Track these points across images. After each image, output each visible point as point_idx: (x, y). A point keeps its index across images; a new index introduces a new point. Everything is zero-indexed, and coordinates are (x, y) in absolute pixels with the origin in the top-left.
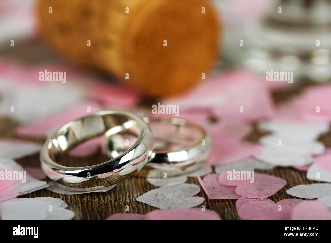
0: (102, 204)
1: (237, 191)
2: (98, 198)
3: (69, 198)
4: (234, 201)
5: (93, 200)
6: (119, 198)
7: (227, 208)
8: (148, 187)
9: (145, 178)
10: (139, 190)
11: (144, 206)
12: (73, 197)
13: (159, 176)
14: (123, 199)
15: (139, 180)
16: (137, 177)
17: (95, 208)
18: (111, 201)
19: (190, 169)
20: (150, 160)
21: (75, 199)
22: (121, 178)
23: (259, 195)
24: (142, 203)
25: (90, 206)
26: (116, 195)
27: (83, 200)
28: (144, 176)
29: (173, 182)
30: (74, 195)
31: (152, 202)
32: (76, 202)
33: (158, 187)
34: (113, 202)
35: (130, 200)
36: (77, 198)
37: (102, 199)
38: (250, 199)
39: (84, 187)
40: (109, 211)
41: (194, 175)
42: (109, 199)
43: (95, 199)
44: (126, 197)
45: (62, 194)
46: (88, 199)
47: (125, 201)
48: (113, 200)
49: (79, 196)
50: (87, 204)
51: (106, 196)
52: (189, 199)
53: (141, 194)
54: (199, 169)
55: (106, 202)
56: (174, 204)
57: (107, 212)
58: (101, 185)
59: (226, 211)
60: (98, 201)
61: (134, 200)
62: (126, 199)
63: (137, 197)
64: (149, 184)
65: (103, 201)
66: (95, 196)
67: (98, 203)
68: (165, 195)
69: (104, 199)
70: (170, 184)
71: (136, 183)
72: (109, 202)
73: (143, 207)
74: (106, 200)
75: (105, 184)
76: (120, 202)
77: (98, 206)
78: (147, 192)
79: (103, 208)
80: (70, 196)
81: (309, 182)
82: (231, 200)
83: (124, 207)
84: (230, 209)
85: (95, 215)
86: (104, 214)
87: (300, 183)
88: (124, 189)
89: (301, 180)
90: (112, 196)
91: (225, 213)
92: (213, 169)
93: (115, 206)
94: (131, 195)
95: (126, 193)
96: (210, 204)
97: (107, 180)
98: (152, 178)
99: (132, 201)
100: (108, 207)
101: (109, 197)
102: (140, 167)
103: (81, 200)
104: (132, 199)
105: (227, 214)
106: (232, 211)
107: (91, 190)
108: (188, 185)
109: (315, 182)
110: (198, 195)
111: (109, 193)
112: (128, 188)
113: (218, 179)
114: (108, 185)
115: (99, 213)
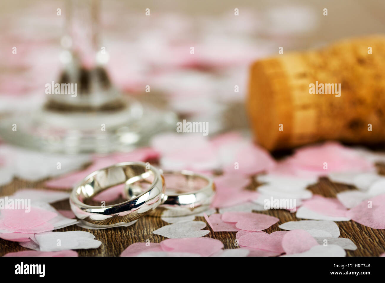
0: (123, 236)
1: (237, 226)
2: (120, 231)
3: (96, 232)
4: (234, 233)
5: (116, 233)
6: (138, 232)
7: (229, 238)
8: (162, 224)
9: (160, 217)
10: (154, 226)
11: (160, 237)
12: (99, 232)
13: (172, 216)
14: (141, 233)
15: (155, 219)
16: (153, 217)
17: (119, 239)
18: (131, 234)
19: (198, 210)
20: (163, 202)
21: (101, 233)
22: (139, 215)
23: (255, 229)
24: (157, 235)
25: (114, 238)
26: (136, 229)
27: (108, 234)
28: (159, 215)
29: (182, 220)
30: (100, 230)
31: (166, 234)
32: (102, 235)
33: (170, 224)
34: (133, 235)
35: (147, 233)
36: (103, 232)
37: (124, 232)
38: (248, 232)
39: (108, 224)
40: (130, 241)
41: (201, 215)
42: (130, 232)
43: (118, 233)
44: (144, 231)
45: (90, 229)
46: (112, 233)
47: (143, 234)
48: (133, 233)
49: (105, 231)
50: (111, 236)
51: (127, 230)
52: (196, 232)
53: (156, 229)
54: (205, 210)
55: (127, 235)
56: (185, 236)
57: (129, 242)
58: (123, 221)
59: (228, 241)
60: (120, 234)
61: (150, 233)
62: (144, 232)
63: (153, 231)
64: (164, 222)
65: (125, 234)
66: (118, 230)
67: (121, 235)
68: (177, 229)
69: (126, 232)
70: (180, 222)
71: (152, 221)
72: (130, 235)
73: (158, 238)
74: (127, 233)
75: (126, 221)
76: (139, 234)
77: (120, 238)
78: (161, 227)
79: (125, 239)
80: (97, 230)
81: (298, 220)
82: (232, 232)
83: (142, 238)
84: (231, 239)
85: (118, 244)
86: (125, 243)
87: (290, 220)
88: (143, 225)
89: (291, 218)
90: (132, 230)
91: (227, 242)
92: (217, 210)
93: (135, 237)
94: (148, 230)
95: (144, 228)
96: (214, 236)
97: (127, 217)
98: (166, 217)
99: (149, 234)
100: (129, 238)
101: (130, 231)
102: (154, 206)
103: (106, 234)
104: (149, 232)
105: (229, 243)
106: (233, 241)
107: (115, 226)
108: (196, 222)
109: (303, 219)
110: (205, 229)
111: (130, 228)
112: (146, 224)
113: (221, 217)
114: (129, 221)
115: (121, 242)
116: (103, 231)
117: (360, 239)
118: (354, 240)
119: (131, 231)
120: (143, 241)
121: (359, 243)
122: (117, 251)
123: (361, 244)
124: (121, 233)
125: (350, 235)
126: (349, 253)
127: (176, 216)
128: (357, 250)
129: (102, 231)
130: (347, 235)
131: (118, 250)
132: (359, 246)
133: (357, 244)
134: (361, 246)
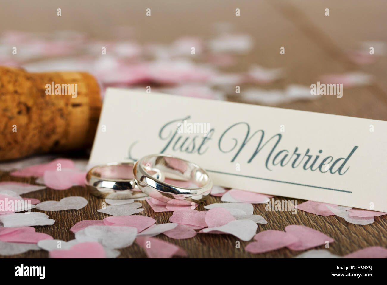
0: (74, 215)
2: (72, 212)
5: (68, 213)
6: (87, 212)
11: (104, 215)
14: (89, 213)
17: (70, 217)
18: (81, 214)
24: (102, 213)
25: (66, 217)
27: (61, 213)
34: (82, 214)
35: (94, 213)
37: (74, 213)
40: (79, 219)
42: (80, 213)
43: (70, 213)
44: (91, 211)
46: (65, 213)
47: (91, 214)
48: (82, 213)
50: (64, 215)
51: (77, 212)
52: (134, 210)
55: (77, 214)
65: (75, 214)
67: (72, 215)
72: (80, 215)
76: (87, 214)
77: (72, 216)
81: (222, 202)
82: (165, 212)
83: (90, 216)
84: (164, 217)
85: (69, 221)
86: (76, 220)
87: (214, 202)
89: (215, 201)
91: (160, 219)
93: (83, 216)
94: (95, 211)
95: (92, 209)
96: (150, 215)
99: (95, 213)
100: (79, 216)
103: (60, 213)
105: (162, 220)
106: (165, 218)
109: (225, 202)
115: (72, 220)
117: (271, 216)
118: (266, 216)
120: (90, 219)
121: (270, 219)
122: (68, 227)
123: (271, 220)
125: (263, 213)
126: (260, 226)
128: (267, 223)
130: (260, 213)
131: (69, 225)
132: (270, 221)
133: (268, 219)
134: (271, 221)
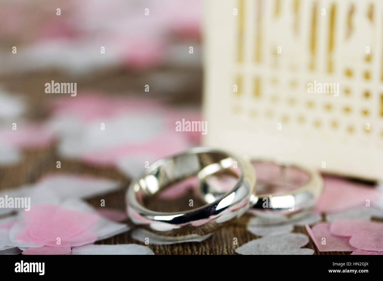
1: (352, 242)
3: (158, 248)
8: (249, 237)
9: (245, 226)
12: (162, 248)
13: (262, 224)
15: (238, 229)
16: (235, 225)
19: (296, 217)
20: (252, 206)
21: (165, 250)
22: (218, 226)
26: (212, 245)
28: (243, 224)
29: (276, 232)
30: (163, 246)
31: (253, 254)
32: (165, 253)
33: (260, 237)
36: (166, 249)
38: (366, 252)
39: (175, 235)
41: (301, 223)
53: (240, 245)
54: (307, 216)
58: (195, 233)
60: (190, 253)
61: (232, 251)
62: (223, 250)
63: (236, 248)
64: (250, 233)
66: (188, 247)
68: (269, 246)
69: (198, 250)
70: (273, 234)
71: (235, 233)
74: (200, 251)
75: (199, 233)
78: (246, 242)
80: (159, 246)
88: (221, 239)
90: (207, 246)
92: (324, 216)
97: (202, 227)
98: (253, 226)
101: (204, 248)
102: (240, 213)
104: (230, 250)
107: (184, 240)
108: (294, 235)
110: (307, 246)
111: (204, 243)
112: (226, 238)
113: (329, 228)
114: (203, 233)
116: (168, 248)
119: (206, 248)
124: (192, 251)
127: (267, 224)
129: (166, 247)
